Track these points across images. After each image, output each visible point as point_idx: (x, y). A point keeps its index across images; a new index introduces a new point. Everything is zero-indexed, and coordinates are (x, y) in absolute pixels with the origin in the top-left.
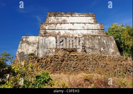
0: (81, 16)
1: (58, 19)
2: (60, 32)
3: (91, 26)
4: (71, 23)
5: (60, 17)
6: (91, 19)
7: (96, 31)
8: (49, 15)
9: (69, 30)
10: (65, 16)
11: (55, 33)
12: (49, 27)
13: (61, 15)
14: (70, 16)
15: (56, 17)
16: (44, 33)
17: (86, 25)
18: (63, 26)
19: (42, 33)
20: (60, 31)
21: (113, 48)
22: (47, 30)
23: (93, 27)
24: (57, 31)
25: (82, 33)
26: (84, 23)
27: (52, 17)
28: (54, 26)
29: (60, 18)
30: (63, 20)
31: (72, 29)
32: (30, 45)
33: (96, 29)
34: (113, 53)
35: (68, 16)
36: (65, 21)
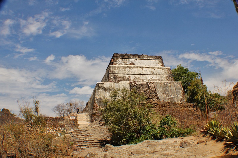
0: (149, 58)
1: (125, 62)
2: (130, 77)
3: (160, 71)
4: (140, 67)
5: (127, 59)
6: (158, 63)
7: (165, 76)
8: (115, 57)
9: (139, 74)
10: (133, 58)
11: (125, 77)
12: (118, 71)
13: (129, 57)
14: (138, 58)
15: (124, 59)
16: (114, 78)
17: (155, 70)
18: (133, 70)
19: (112, 77)
20: (130, 75)
21: (181, 95)
22: (116, 75)
23: (162, 72)
24: (127, 76)
25: (151, 79)
26: (153, 68)
27: (120, 60)
28: (124, 70)
29: (127, 61)
30: (131, 63)
31: (141, 74)
32: (106, 91)
33: (165, 74)
34: (181, 100)
35: (136, 58)
36: (132, 64)
